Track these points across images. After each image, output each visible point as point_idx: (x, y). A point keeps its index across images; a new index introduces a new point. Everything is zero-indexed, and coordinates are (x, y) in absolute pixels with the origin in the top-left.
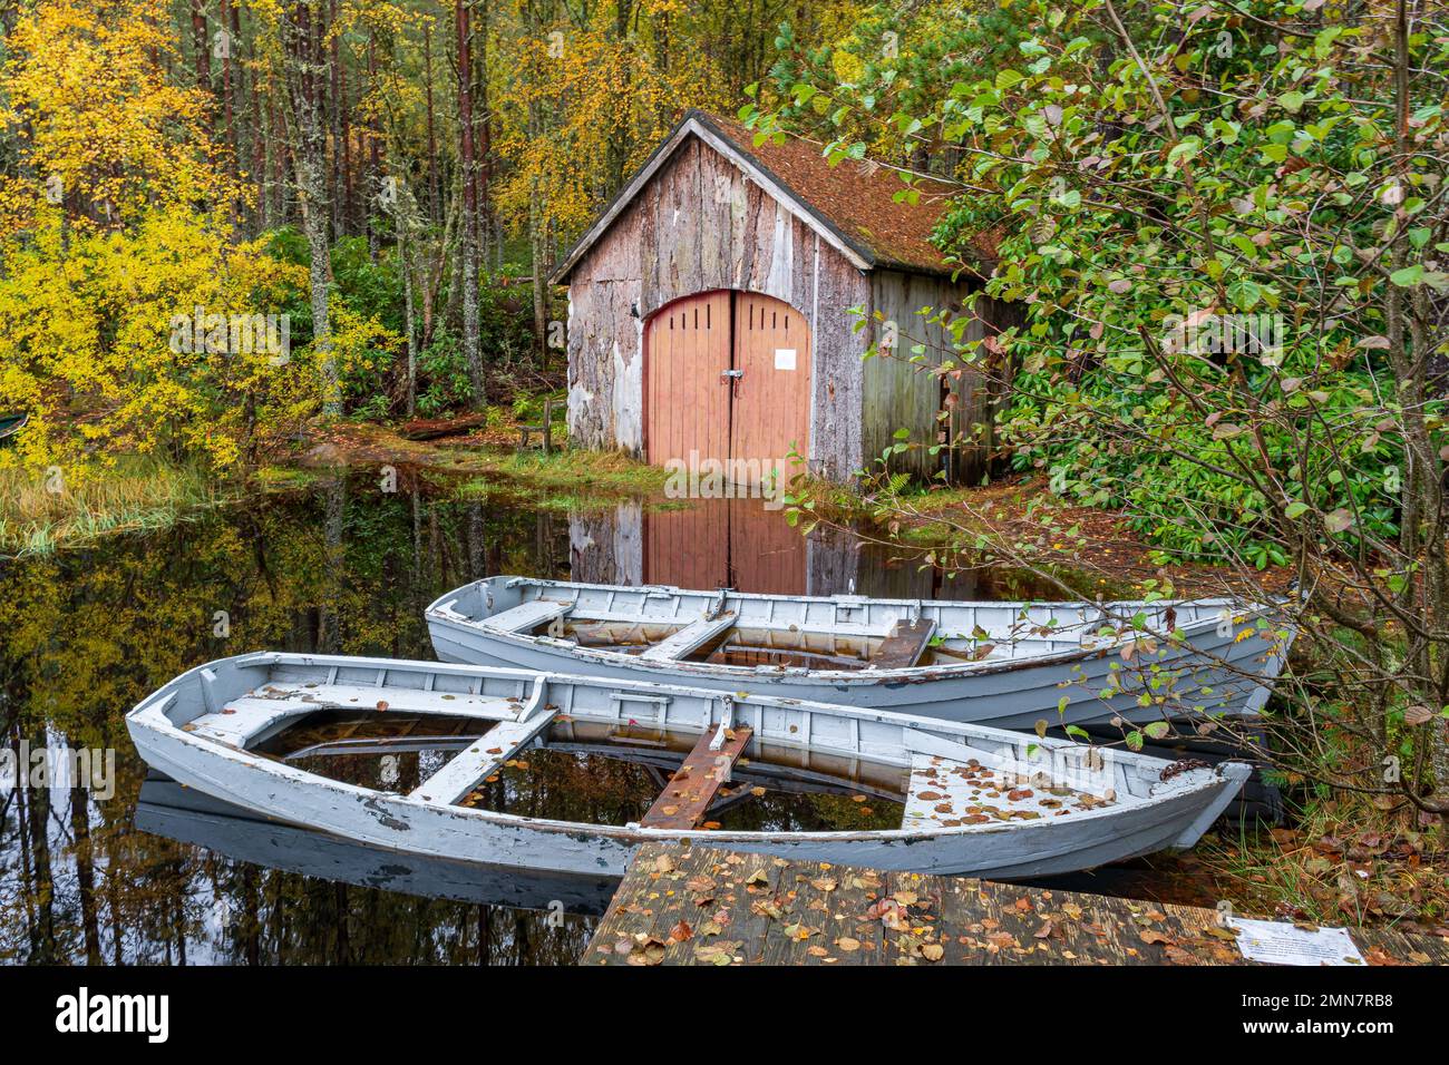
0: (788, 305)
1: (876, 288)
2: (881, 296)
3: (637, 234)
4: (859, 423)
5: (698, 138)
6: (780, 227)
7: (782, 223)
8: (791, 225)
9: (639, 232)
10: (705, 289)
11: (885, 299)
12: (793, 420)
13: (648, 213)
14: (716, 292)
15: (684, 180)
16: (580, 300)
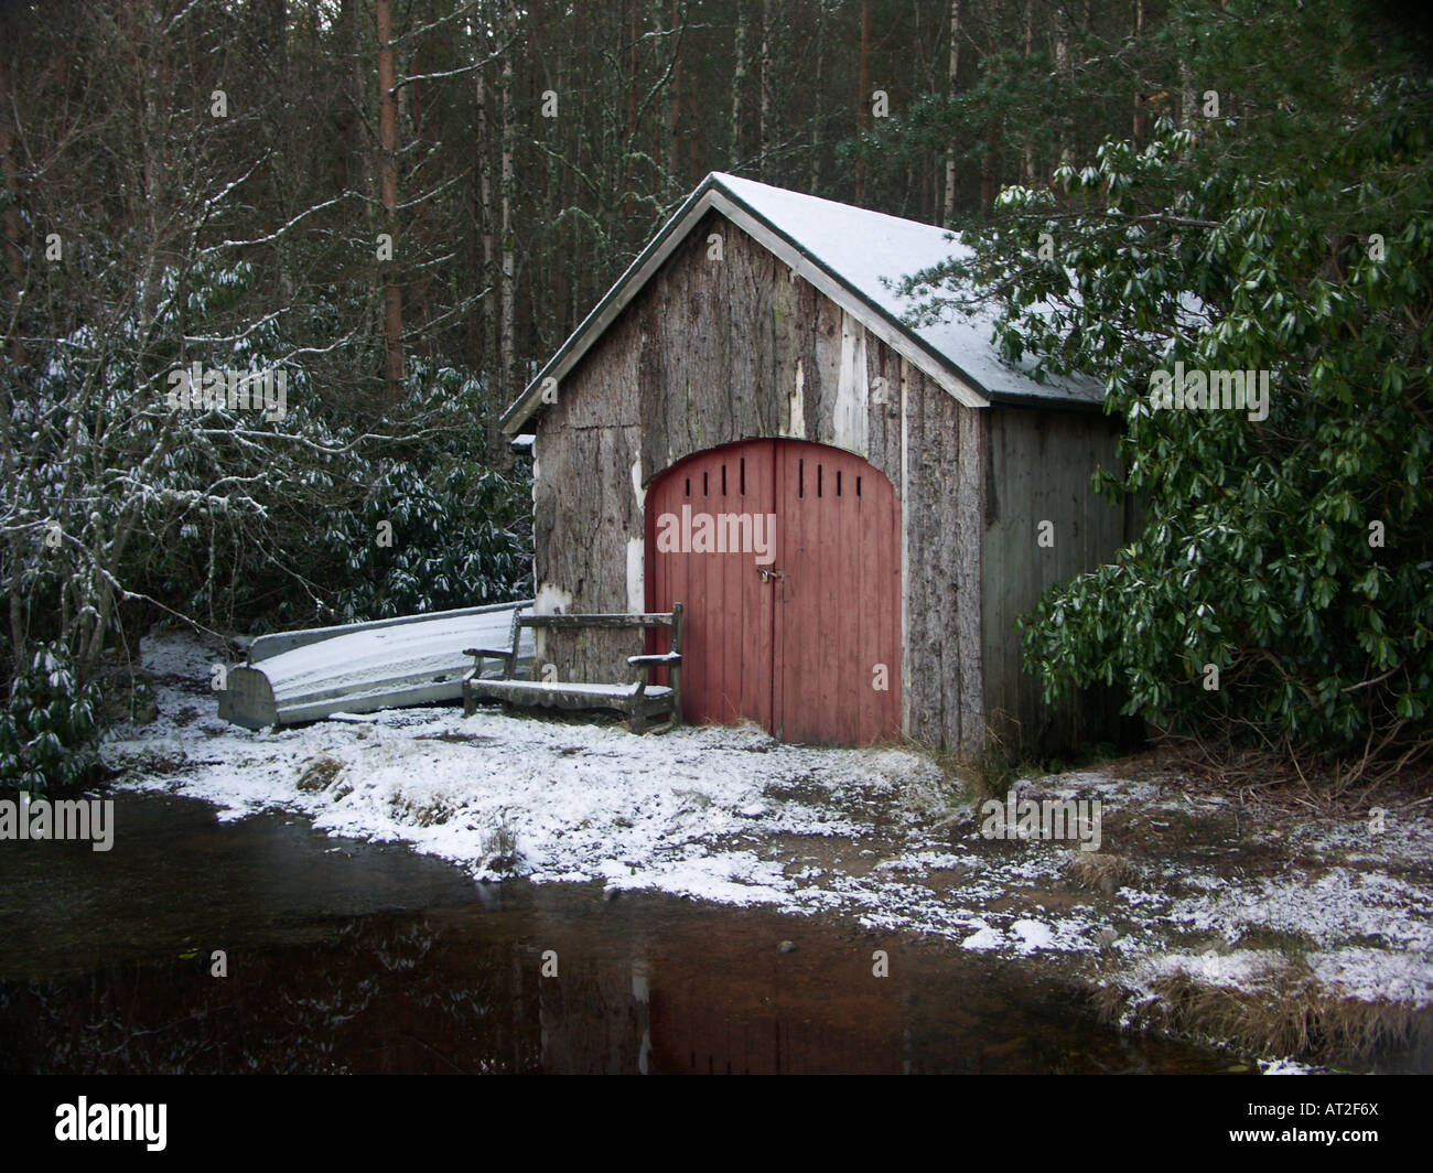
0: (862, 459)
1: (996, 435)
2: (1004, 446)
3: (632, 359)
4: (976, 640)
5: (724, 218)
6: (847, 345)
7: (852, 339)
8: (864, 342)
9: (636, 354)
10: (737, 439)
11: (1009, 449)
12: (873, 634)
13: (650, 327)
14: (754, 442)
15: (703, 277)
16: (549, 453)
